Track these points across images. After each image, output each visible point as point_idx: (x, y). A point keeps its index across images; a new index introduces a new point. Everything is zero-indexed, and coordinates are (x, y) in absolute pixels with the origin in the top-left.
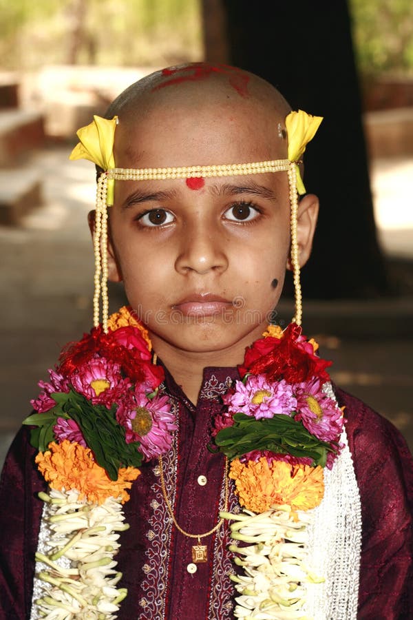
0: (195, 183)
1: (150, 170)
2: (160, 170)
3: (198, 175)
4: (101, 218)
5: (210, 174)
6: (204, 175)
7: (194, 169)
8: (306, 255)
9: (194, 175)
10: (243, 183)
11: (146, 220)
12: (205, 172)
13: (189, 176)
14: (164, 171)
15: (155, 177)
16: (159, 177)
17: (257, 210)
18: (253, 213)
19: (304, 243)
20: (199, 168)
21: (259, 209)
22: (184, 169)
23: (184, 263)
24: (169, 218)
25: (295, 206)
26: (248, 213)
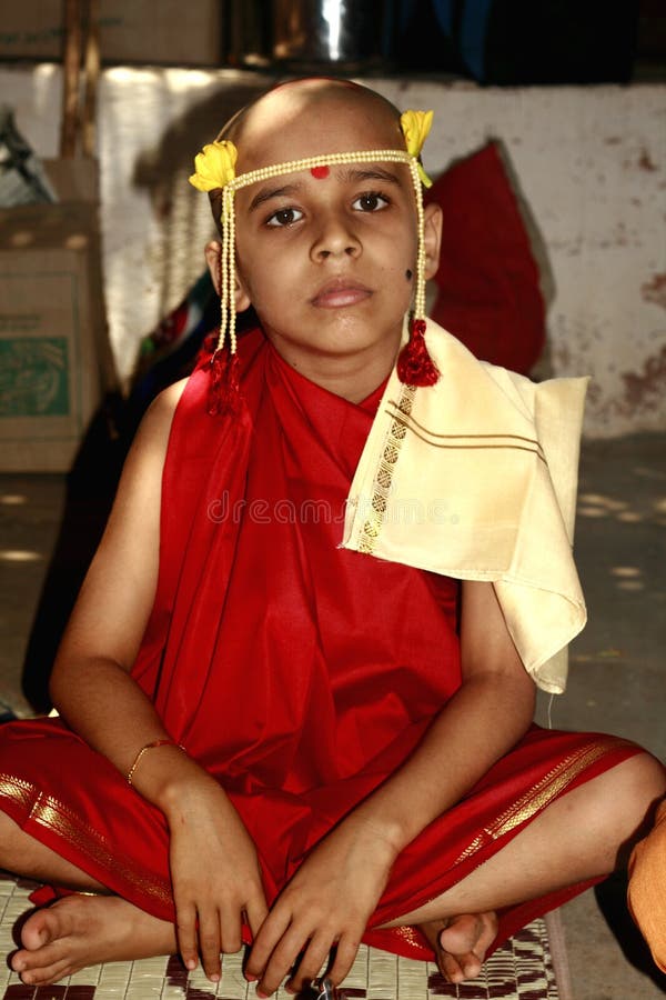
0: (320, 172)
1: (275, 167)
2: (284, 165)
3: (323, 164)
4: (229, 228)
5: (334, 162)
6: (329, 163)
7: (319, 159)
8: (435, 266)
9: (319, 164)
10: (368, 169)
11: (275, 221)
12: (331, 160)
13: (314, 166)
14: (289, 165)
15: (280, 173)
16: (284, 171)
17: (385, 200)
18: (381, 204)
19: (432, 254)
20: (323, 157)
21: (387, 199)
22: (309, 160)
23: (320, 249)
24: (297, 215)
25: (421, 210)
26: (376, 204)
